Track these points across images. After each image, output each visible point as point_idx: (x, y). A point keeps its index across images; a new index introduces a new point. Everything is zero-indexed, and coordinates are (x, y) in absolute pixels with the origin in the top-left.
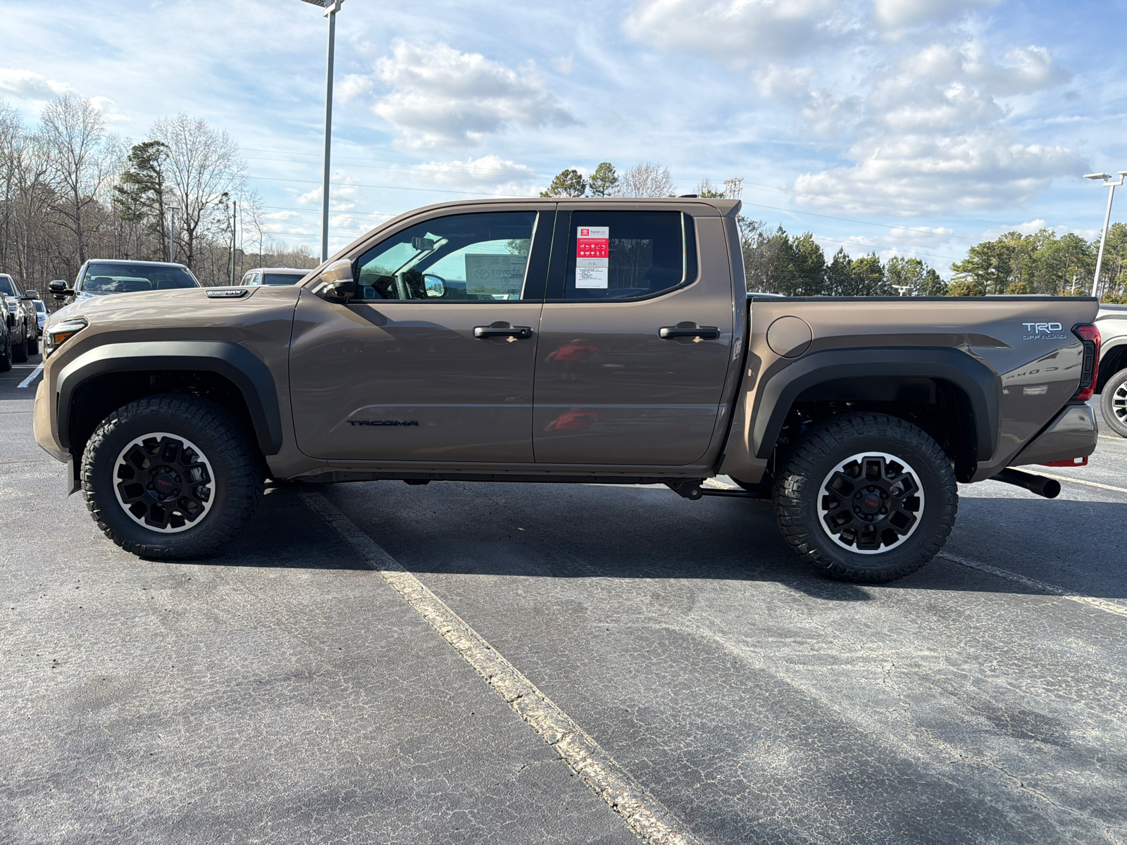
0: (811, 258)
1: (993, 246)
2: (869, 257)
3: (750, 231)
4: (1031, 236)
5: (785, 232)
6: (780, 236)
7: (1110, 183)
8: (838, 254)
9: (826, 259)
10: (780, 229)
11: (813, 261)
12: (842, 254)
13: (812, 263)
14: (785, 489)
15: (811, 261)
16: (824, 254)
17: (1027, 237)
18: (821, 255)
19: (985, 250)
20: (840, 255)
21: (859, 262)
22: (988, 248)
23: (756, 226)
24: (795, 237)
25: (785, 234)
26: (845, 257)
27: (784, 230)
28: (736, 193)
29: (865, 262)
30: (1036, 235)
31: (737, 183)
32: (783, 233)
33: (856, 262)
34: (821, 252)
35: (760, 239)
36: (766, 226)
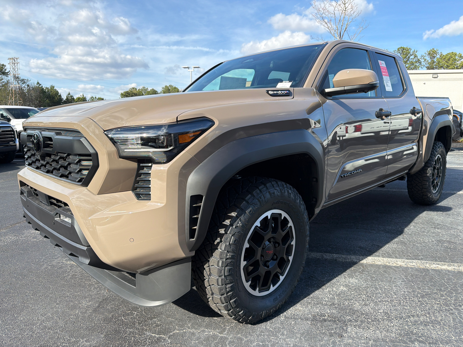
0: (56, 97)
1: (129, 93)
2: (81, 97)
3: (22, 84)
4: (140, 89)
5: (41, 85)
6: (39, 87)
7: (190, 70)
8: (68, 95)
9: (62, 97)
10: (38, 83)
11: (58, 98)
12: (70, 95)
13: (57, 99)
14: (427, 173)
15: (56, 98)
16: (62, 95)
17: (139, 90)
18: (60, 96)
19: (127, 94)
20: (69, 96)
21: (78, 99)
22: (128, 94)
23: (26, 81)
24: (46, 87)
25: (41, 86)
26: (71, 96)
27: (40, 83)
28: (16, 65)
29: (80, 99)
30: (142, 89)
31: (15, 60)
32: (40, 85)
33: (76, 99)
34: (59, 94)
35: (28, 87)
36: (30, 82)
